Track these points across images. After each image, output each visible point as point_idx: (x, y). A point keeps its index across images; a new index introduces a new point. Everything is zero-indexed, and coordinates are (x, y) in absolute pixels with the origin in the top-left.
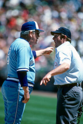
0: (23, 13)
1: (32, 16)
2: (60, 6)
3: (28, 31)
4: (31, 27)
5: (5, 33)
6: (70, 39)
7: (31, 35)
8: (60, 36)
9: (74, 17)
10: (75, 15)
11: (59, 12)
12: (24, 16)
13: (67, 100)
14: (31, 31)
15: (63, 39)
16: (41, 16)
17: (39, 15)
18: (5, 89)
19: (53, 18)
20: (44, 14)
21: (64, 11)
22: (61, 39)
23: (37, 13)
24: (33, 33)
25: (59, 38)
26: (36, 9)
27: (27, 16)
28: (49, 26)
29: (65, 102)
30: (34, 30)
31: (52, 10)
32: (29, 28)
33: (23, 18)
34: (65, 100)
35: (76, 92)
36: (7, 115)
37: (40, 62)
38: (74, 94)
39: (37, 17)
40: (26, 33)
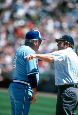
0: (28, 23)
1: (37, 26)
2: (61, 17)
3: (33, 40)
4: (35, 36)
5: (13, 41)
6: (72, 46)
7: (35, 43)
8: (63, 43)
9: (74, 27)
10: (75, 25)
11: (61, 22)
12: (29, 26)
13: (64, 99)
14: (35, 40)
15: (66, 45)
16: (44, 26)
17: (43, 25)
18: (13, 90)
19: (55, 27)
20: (47, 24)
21: (66, 22)
22: (64, 45)
23: (41, 23)
24: (37, 42)
25: (62, 44)
26: (40, 20)
27: (32, 25)
28: (51, 35)
29: (63, 101)
30: (38, 39)
31: (54, 21)
32: (34, 37)
33: (29, 28)
34: (63, 99)
35: (72, 93)
36: (14, 114)
37: (44, 67)
38: (71, 94)
39: (41, 27)
40: (30, 42)
